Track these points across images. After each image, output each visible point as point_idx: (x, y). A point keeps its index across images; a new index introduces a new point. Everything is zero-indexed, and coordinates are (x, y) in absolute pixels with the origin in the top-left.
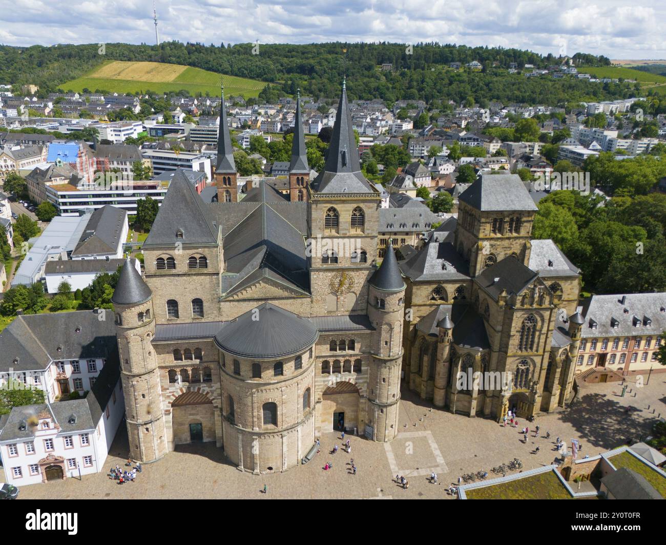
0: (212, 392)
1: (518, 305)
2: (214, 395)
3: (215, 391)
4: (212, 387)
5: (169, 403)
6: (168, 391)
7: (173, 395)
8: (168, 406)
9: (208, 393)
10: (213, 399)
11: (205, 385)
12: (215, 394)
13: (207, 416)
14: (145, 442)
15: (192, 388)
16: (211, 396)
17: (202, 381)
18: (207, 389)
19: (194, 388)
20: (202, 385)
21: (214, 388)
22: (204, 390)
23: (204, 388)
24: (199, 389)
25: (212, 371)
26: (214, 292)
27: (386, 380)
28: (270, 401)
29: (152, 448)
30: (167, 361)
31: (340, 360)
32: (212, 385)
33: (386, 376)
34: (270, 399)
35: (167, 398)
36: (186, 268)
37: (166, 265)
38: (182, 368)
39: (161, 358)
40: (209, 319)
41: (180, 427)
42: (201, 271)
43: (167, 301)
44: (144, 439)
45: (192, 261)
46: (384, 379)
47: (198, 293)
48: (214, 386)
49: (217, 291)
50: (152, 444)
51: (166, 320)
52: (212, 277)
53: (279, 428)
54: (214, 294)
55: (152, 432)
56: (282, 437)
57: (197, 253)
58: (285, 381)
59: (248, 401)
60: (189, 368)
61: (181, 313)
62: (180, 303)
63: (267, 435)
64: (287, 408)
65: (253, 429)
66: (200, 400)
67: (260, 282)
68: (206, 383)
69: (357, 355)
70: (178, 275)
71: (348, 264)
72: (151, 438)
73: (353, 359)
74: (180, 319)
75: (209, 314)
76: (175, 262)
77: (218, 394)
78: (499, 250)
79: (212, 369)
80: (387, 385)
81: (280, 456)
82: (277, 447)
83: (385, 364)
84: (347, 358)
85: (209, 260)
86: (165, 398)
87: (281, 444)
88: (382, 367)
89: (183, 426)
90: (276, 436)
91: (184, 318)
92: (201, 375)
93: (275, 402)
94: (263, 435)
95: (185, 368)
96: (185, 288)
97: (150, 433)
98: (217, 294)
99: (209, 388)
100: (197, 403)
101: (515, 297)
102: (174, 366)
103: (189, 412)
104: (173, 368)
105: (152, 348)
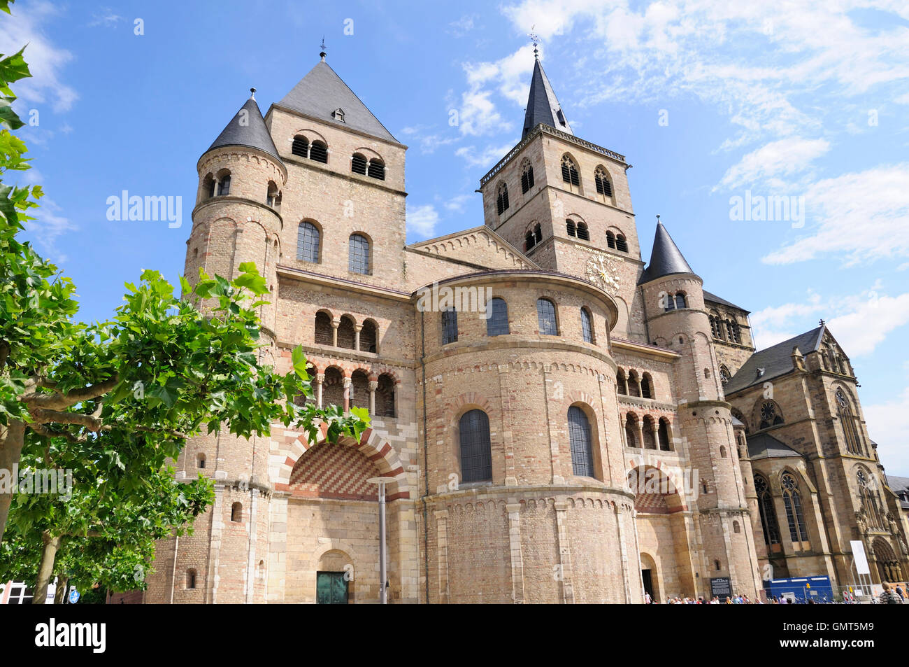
0: (397, 447)
2: (402, 457)
3: (404, 444)
4: (396, 433)
6: (290, 424)
7: (302, 440)
9: (387, 449)
10: (400, 470)
11: (382, 424)
12: (404, 456)
13: (367, 542)
16: (396, 458)
17: (374, 413)
18: (386, 437)
21: (401, 438)
23: (379, 432)
24: (367, 432)
25: (399, 386)
26: (395, 229)
27: (727, 449)
28: (583, 400)
29: (242, 589)
30: (298, 335)
31: (638, 414)
32: (398, 426)
33: (725, 443)
34: (582, 394)
35: (285, 446)
36: (346, 169)
37: (309, 151)
38: (332, 364)
39: (285, 326)
40: (383, 281)
41: (294, 574)
42: (373, 181)
43: (302, 218)
44: (224, 542)
45: (358, 163)
46: (722, 448)
47: (363, 222)
48: (401, 431)
49: (401, 229)
50: (244, 570)
51: (295, 259)
52: (392, 198)
53: (606, 485)
54: (394, 233)
55: (248, 525)
56: (616, 512)
57: (369, 149)
58: (601, 357)
59: (533, 399)
60: (348, 367)
61: (326, 252)
62: (327, 231)
63: (587, 495)
64: (611, 433)
65: (552, 482)
66: (353, 490)
67: (476, 236)
68: (383, 420)
69: (661, 407)
70: (332, 174)
71: (605, 246)
72: (243, 544)
73: (656, 416)
74: (323, 265)
75: (382, 271)
76: (328, 151)
77: (410, 455)
78: (728, 363)
79: (399, 382)
80: (730, 464)
81: (619, 575)
82: (609, 544)
83: (717, 412)
84: (647, 411)
85: (388, 167)
86: (280, 443)
87: (616, 534)
88: (715, 421)
89: (303, 572)
90: (605, 504)
91: (331, 266)
92: (373, 395)
93: (591, 405)
94: (579, 495)
95: (339, 363)
96: (340, 204)
97: (244, 525)
98: (400, 234)
99: (390, 433)
100: (345, 496)
101: (814, 357)
102: (313, 352)
103: (324, 524)
104: (310, 358)
105: (276, 283)
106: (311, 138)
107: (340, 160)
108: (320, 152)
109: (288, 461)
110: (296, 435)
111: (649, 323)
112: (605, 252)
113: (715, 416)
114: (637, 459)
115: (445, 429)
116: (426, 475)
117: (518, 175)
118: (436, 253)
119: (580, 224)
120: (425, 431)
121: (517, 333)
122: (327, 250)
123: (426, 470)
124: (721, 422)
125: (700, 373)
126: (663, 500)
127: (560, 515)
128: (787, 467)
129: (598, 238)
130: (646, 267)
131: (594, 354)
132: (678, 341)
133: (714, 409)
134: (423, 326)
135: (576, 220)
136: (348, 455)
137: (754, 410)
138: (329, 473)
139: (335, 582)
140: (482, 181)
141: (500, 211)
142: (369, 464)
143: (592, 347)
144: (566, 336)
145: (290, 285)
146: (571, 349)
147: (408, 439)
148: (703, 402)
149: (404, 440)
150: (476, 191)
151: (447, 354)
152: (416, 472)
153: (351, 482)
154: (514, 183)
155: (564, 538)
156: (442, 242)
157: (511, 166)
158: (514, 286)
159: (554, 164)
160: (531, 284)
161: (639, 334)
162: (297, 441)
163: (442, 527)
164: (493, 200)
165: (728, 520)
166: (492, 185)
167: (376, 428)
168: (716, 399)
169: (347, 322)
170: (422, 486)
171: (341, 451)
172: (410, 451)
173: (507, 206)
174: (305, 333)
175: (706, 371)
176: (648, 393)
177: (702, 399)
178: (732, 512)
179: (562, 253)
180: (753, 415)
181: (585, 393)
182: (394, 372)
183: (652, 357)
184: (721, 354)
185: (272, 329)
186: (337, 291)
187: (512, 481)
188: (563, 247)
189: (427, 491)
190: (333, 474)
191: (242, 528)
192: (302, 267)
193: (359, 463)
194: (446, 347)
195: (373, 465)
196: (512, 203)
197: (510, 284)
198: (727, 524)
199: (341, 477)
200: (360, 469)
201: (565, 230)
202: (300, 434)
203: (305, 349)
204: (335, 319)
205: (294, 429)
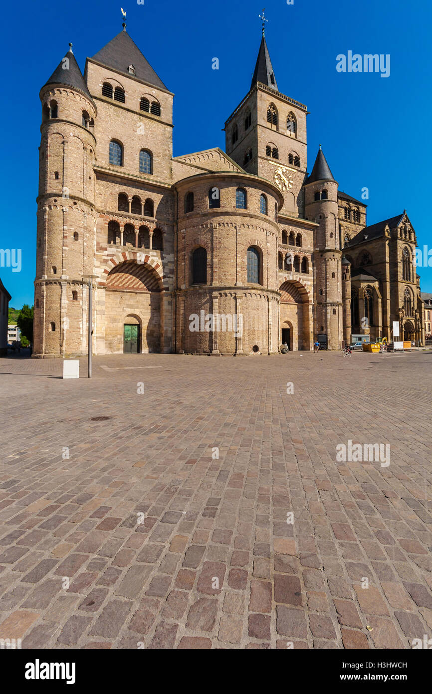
1: (399, 236)
2: (165, 271)
6: (106, 253)
7: (112, 260)
8: (103, 277)
9: (157, 266)
10: (164, 277)
11: (155, 254)
13: (149, 311)
16: (162, 272)
17: (151, 248)
18: (157, 261)
19: (141, 254)
20: (151, 253)
21: (165, 261)
23: (153, 258)
24: (147, 258)
25: (165, 235)
27: (336, 274)
28: (256, 244)
29: (79, 332)
30: (108, 205)
31: (291, 254)
32: (164, 255)
33: (335, 271)
34: (256, 241)
35: (103, 264)
36: (137, 108)
37: (113, 94)
38: (128, 222)
39: (101, 200)
40: (159, 178)
41: (111, 325)
42: (153, 116)
43: (111, 138)
44: (68, 309)
45: (144, 103)
46: (333, 274)
47: (148, 142)
48: (165, 257)
49: (169, 148)
50: (80, 323)
51: (108, 163)
52: (165, 128)
53: (265, 287)
54: (166, 150)
55: (81, 302)
56: (268, 301)
57: (151, 95)
58: (269, 222)
59: (230, 242)
60: (137, 224)
61: (126, 160)
62: (126, 147)
63: (253, 291)
64: (270, 263)
65: (236, 285)
66: (141, 286)
67: (213, 154)
68: (155, 251)
69: (305, 251)
70: (128, 110)
71: (287, 163)
72: (79, 311)
73: (301, 256)
74: (124, 167)
75: (159, 172)
76: (125, 94)
77: (170, 269)
78: (351, 232)
79: (165, 232)
80: (336, 281)
81: (266, 330)
82: (263, 316)
83: (334, 256)
84: (297, 253)
85: (163, 108)
86: (101, 262)
87: (267, 311)
88: (331, 260)
89: (116, 324)
90: (262, 297)
91: (129, 168)
92: (151, 239)
93: (261, 247)
94: (249, 291)
95: (132, 222)
96: (133, 130)
97: (79, 302)
98: (169, 151)
99: (160, 259)
100: (138, 289)
101: (395, 230)
102: (117, 215)
103: (126, 302)
104: (116, 218)
105: (93, 175)
106: (115, 85)
107: (133, 102)
108: (120, 95)
109: (105, 271)
110: (109, 258)
112: (286, 166)
113: (332, 257)
114: (289, 276)
115: (186, 257)
116: (177, 279)
117: (244, 119)
118: (190, 163)
119: (274, 149)
120: (177, 258)
121: (224, 207)
122: (127, 158)
123: (177, 277)
124: (334, 260)
125: (328, 235)
126: (301, 297)
127: (239, 301)
128: (369, 285)
129: (283, 157)
130: (309, 176)
131: (265, 220)
132: (319, 217)
133: (332, 253)
134: (178, 203)
135: (272, 146)
136: (139, 269)
137: (358, 256)
138: (129, 277)
139: (133, 329)
140: (225, 123)
141: (233, 142)
142: (150, 274)
143: (264, 216)
144: (250, 209)
145: (102, 176)
146: (251, 216)
147: (169, 262)
148: (327, 250)
149: (167, 262)
150: (222, 130)
151: (188, 218)
152: (172, 278)
153: (141, 282)
154: (241, 124)
155: (239, 312)
156: (193, 157)
157: (240, 113)
158: (224, 181)
159: (263, 110)
160: (234, 180)
162: (110, 261)
163: (182, 305)
164: (230, 136)
165: (330, 307)
166: (230, 126)
167: (152, 256)
168: (334, 249)
169: (136, 199)
170: (175, 285)
171: (135, 267)
173: (237, 139)
174: (113, 206)
175: (332, 234)
176: (299, 243)
177: (326, 248)
178: (332, 304)
179: (261, 166)
180: (357, 259)
181: (258, 241)
182: (162, 228)
183: (303, 225)
184: (347, 228)
185: (92, 202)
186: (130, 182)
187: (216, 284)
188: (263, 162)
189: (177, 287)
190: (131, 278)
191: (78, 303)
192: (112, 168)
193: (145, 273)
194: (188, 214)
195: (152, 274)
196: (239, 137)
197: (222, 179)
198: (330, 310)
199: (136, 279)
200: (145, 276)
201: (265, 152)
202: (111, 258)
203: (113, 214)
204: (129, 198)
205: (108, 255)
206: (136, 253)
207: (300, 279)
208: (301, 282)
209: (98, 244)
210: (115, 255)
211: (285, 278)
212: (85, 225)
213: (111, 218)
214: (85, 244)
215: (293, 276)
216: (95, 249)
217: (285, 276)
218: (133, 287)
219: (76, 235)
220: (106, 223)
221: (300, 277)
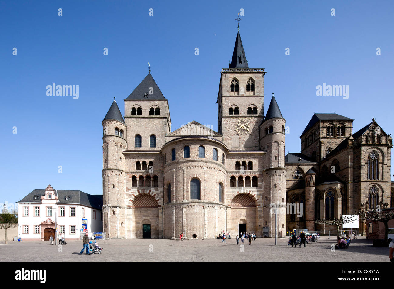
0: (158, 194)
1: (364, 143)
2: (159, 197)
3: (160, 193)
4: (158, 191)
5: (130, 200)
6: (130, 191)
7: (133, 195)
8: (129, 203)
9: (155, 195)
10: (159, 200)
11: (154, 189)
13: (154, 217)
14: (111, 222)
15: (145, 190)
16: (158, 197)
17: (152, 186)
18: (155, 192)
19: (147, 190)
20: (152, 189)
21: (159, 192)
22: (153, 193)
23: (153, 191)
24: (150, 191)
25: (159, 178)
27: (277, 185)
28: (196, 177)
30: (131, 169)
31: (243, 176)
32: (158, 189)
35: (129, 197)
37: (136, 112)
38: (140, 175)
39: (127, 167)
40: (159, 148)
41: (136, 225)
42: (156, 116)
43: (135, 135)
44: (111, 219)
45: (152, 111)
47: (153, 131)
48: (159, 190)
49: (165, 130)
52: (162, 120)
53: (202, 201)
54: (163, 132)
57: (155, 105)
60: (145, 175)
61: (142, 143)
62: (142, 136)
63: (193, 204)
65: (183, 201)
66: (150, 205)
68: (154, 188)
69: (254, 172)
70: (143, 117)
71: (246, 114)
72: (115, 219)
73: (252, 176)
74: (142, 147)
75: (159, 145)
76: (142, 110)
77: (162, 196)
78: (333, 146)
80: (278, 190)
81: (203, 225)
82: (200, 217)
84: (248, 175)
85: (161, 109)
87: (203, 215)
88: (274, 175)
89: (138, 224)
91: (144, 147)
92: (152, 181)
93: (199, 178)
94: (190, 204)
95: (142, 174)
96: (146, 127)
98: (165, 132)
99: (156, 191)
100: (148, 207)
101: (360, 138)
102: (135, 173)
103: (143, 214)
104: (134, 174)
105: (123, 156)
106: (137, 107)
107: (146, 112)
108: (140, 111)
110: (132, 194)
111: (260, 141)
112: (245, 117)
113: (274, 173)
114: (241, 191)
118: (177, 135)
119: (236, 108)
121: (177, 159)
124: (276, 175)
127: (184, 210)
128: (330, 188)
129: (243, 112)
132: (267, 147)
133: (274, 171)
134: (163, 159)
135: (234, 107)
136: (149, 197)
138: (144, 202)
144: (192, 157)
145: (128, 156)
146: (192, 161)
147: (161, 192)
148: (271, 169)
153: (150, 203)
155: (184, 216)
156: (179, 131)
159: (227, 85)
161: (255, 147)
168: (277, 167)
169: (144, 163)
172: (161, 195)
174: (133, 168)
175: (276, 157)
176: (250, 168)
179: (225, 122)
181: (196, 174)
183: (254, 155)
185: (122, 169)
187: (174, 202)
188: (226, 120)
190: (145, 202)
197: (176, 144)
199: (147, 202)
200: (152, 200)
201: (228, 113)
202: (133, 194)
203: (133, 172)
204: (141, 163)
205: (131, 193)
206: (144, 190)
207: (250, 192)
208: (251, 193)
209: (127, 188)
210: (134, 192)
211: (238, 192)
212: (118, 181)
213: (132, 174)
214: (118, 189)
215: (244, 190)
216: (125, 190)
217: (238, 191)
218: (146, 206)
219: (114, 186)
220: (130, 178)
221: (250, 190)
